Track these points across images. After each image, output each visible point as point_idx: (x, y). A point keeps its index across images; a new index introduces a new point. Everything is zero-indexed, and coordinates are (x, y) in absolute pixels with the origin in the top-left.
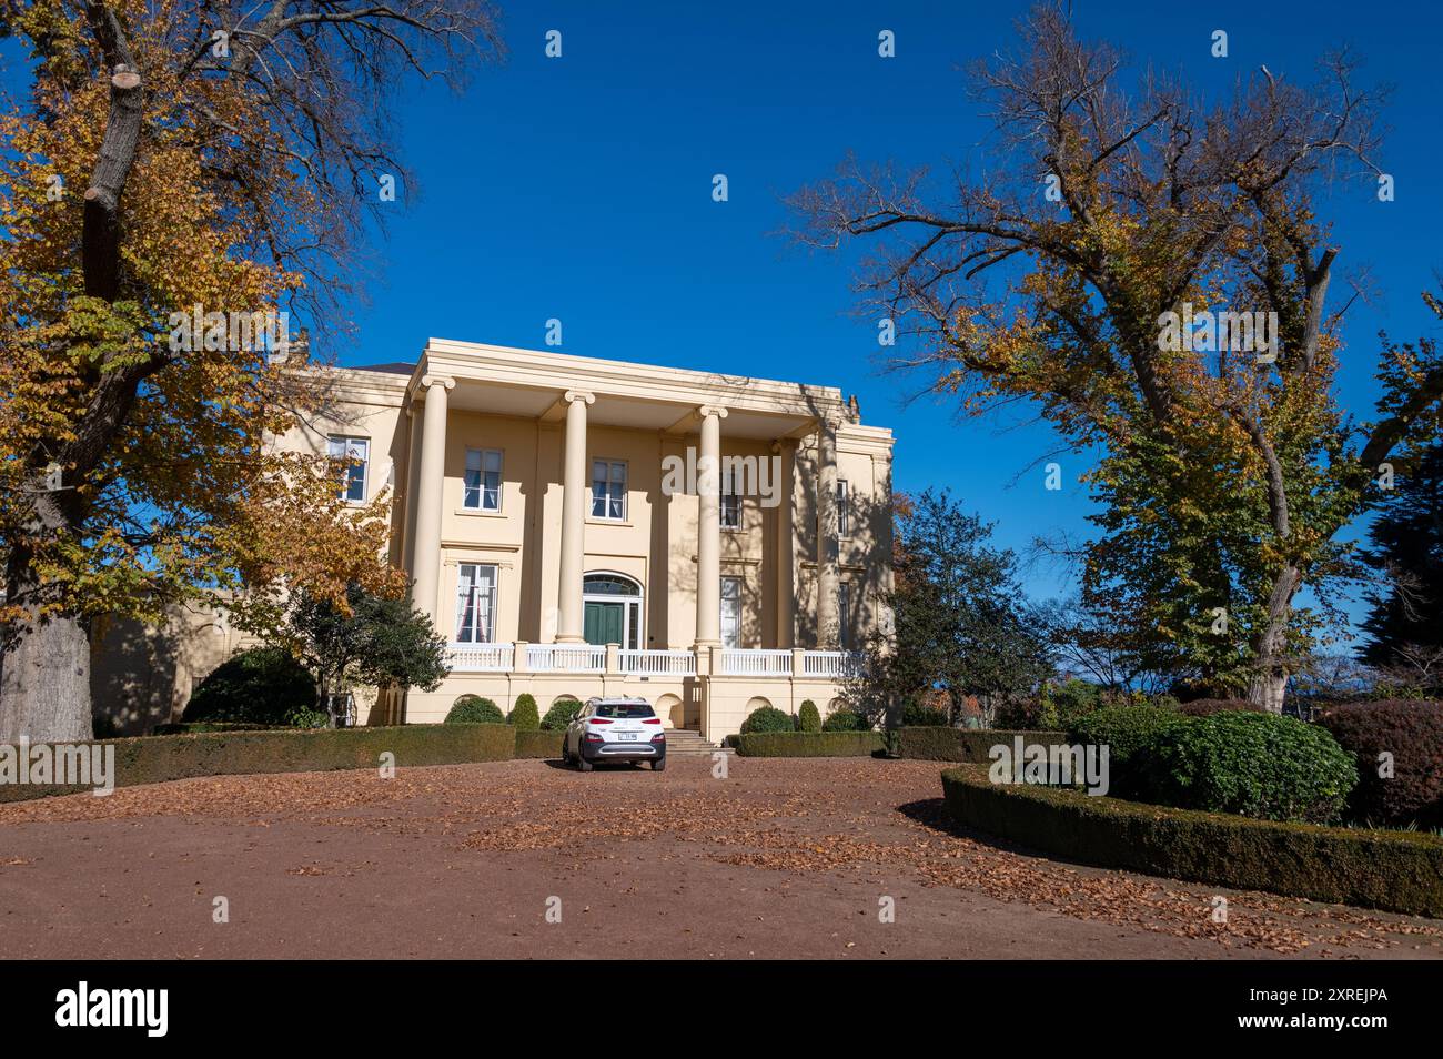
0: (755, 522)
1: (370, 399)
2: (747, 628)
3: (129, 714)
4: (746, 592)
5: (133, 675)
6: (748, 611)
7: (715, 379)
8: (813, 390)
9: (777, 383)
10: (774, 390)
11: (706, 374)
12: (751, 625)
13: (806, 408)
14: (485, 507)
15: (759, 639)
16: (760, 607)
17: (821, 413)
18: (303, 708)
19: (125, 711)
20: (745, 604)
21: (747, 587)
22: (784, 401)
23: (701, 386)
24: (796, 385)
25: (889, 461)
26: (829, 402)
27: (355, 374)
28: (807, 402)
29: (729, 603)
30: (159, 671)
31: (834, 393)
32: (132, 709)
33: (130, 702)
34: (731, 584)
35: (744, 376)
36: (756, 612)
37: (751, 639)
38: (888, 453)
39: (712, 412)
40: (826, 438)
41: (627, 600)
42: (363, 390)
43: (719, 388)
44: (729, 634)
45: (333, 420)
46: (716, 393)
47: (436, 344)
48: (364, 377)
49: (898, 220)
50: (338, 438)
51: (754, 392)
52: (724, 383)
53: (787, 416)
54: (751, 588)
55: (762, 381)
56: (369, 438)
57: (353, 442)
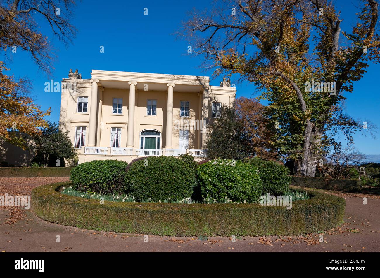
0: (193, 115)
1: (88, 87)
2: (190, 144)
3: (25, 164)
4: (190, 134)
5: (26, 155)
6: (190, 139)
7: (171, 76)
8: (201, 77)
9: (190, 76)
10: (189, 78)
11: (169, 75)
12: (191, 143)
13: (199, 83)
14: (118, 113)
15: (194, 147)
16: (194, 138)
17: (203, 84)
18: (34, 162)
19: (24, 163)
20: (190, 137)
21: (190, 133)
22: (192, 81)
23: (167, 78)
24: (196, 76)
25: (234, 96)
26: (205, 81)
27: (84, 80)
28: (199, 81)
29: (186, 137)
30: (31, 154)
31: (207, 78)
32: (25, 163)
33: (25, 161)
34: (186, 132)
35: (180, 75)
36: (193, 139)
37: (191, 147)
38: (234, 94)
39: (170, 85)
40: (205, 91)
41: (157, 137)
42: (86, 84)
43: (172, 78)
44: (186, 145)
45: (79, 92)
46: (171, 80)
47: (94, 71)
48: (86, 81)
49: (209, 27)
50: (80, 97)
51: (182, 79)
52: (174, 77)
53: (193, 85)
54: (192, 133)
55: (185, 76)
56: (88, 97)
57: (84, 98)
